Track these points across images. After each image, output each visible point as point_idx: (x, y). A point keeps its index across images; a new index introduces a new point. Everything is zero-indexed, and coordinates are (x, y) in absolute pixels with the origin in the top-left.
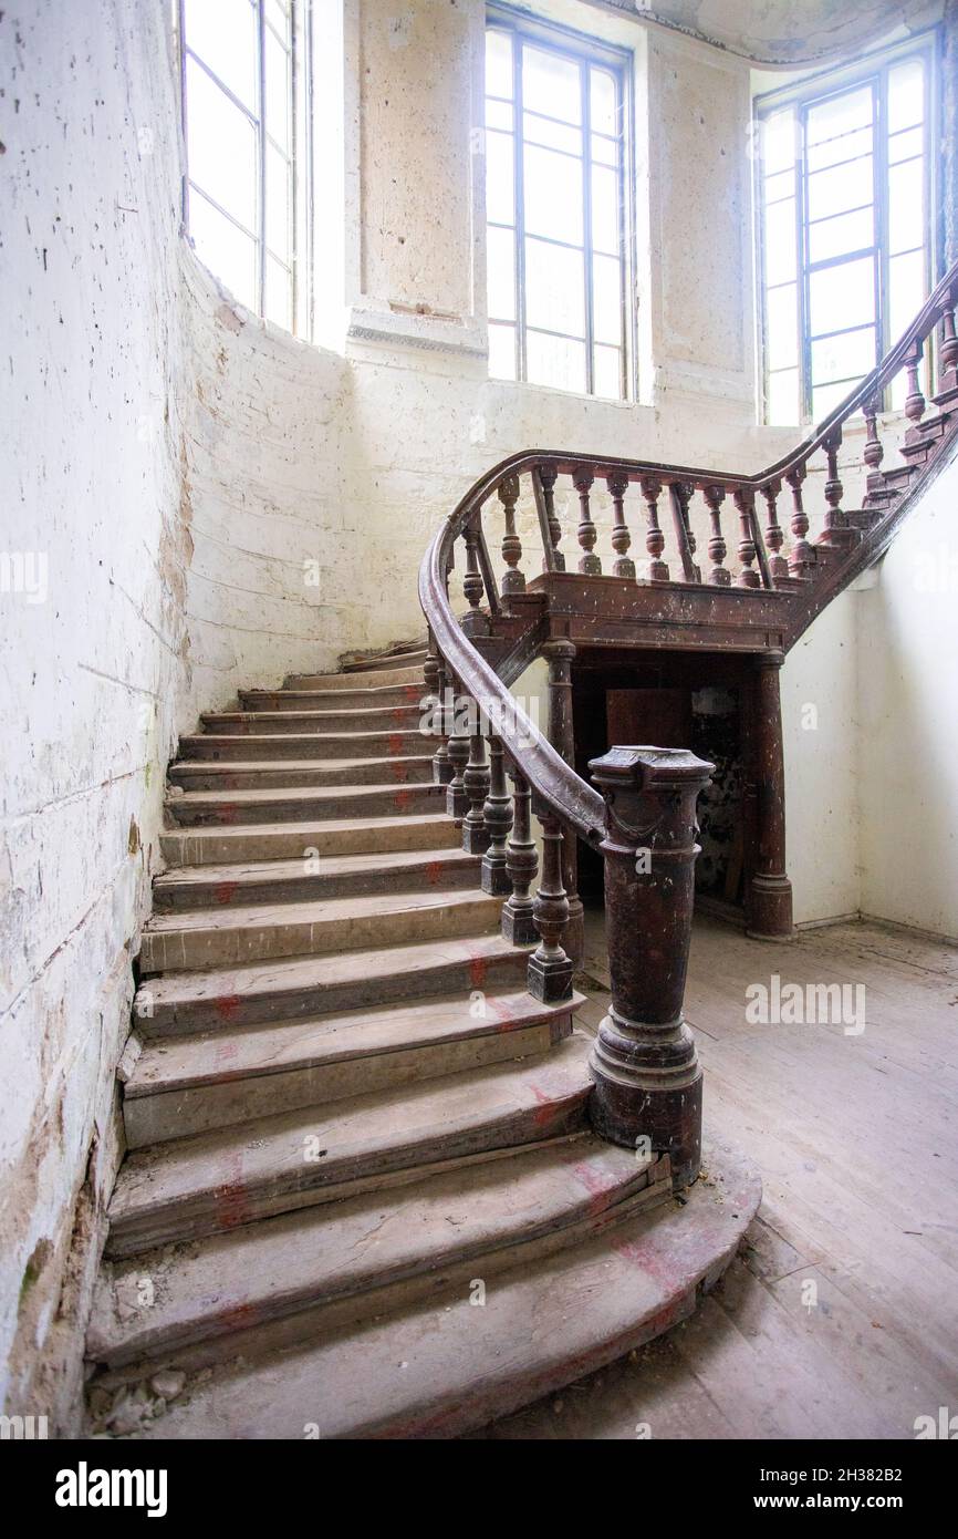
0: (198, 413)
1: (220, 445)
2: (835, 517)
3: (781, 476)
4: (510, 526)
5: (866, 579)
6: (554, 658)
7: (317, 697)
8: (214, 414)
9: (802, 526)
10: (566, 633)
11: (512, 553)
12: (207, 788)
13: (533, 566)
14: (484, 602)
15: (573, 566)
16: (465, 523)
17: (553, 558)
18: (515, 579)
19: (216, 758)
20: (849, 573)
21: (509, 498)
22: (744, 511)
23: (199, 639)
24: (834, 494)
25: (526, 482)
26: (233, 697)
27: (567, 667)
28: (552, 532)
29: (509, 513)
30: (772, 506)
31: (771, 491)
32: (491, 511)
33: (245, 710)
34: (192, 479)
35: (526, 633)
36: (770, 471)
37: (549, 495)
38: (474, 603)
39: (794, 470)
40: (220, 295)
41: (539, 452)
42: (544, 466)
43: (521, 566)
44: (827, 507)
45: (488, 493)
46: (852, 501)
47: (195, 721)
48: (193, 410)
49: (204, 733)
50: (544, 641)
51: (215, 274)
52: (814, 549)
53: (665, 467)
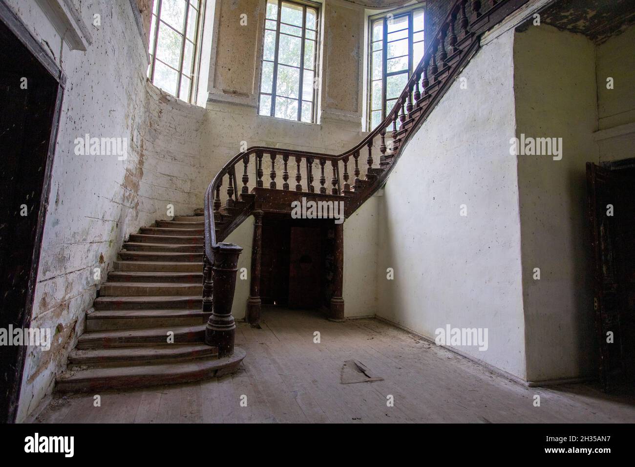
0: (149, 132)
1: (157, 140)
2: (370, 170)
3: (350, 155)
4: (245, 172)
5: (379, 193)
6: (257, 216)
7: (181, 224)
8: (155, 130)
9: (357, 173)
10: (260, 207)
11: (245, 180)
12: (134, 250)
13: (252, 185)
14: (233, 197)
15: (267, 185)
16: (230, 170)
17: (260, 183)
18: (245, 189)
19: (141, 242)
20: (374, 190)
21: (246, 162)
22: (334, 167)
23: (142, 203)
24: (370, 162)
25: (252, 158)
26: (154, 222)
27: (260, 219)
28: (259, 174)
29: (246, 167)
30: (346, 166)
31: (346, 160)
32: (239, 167)
33: (157, 227)
34: (145, 152)
35: (247, 207)
36: (344, 154)
37: (260, 161)
38: (230, 196)
39: (355, 152)
40: (161, 94)
41: (258, 147)
42: (259, 152)
43: (248, 185)
44: (368, 166)
45: (238, 161)
46: (376, 165)
47: (138, 229)
48: (147, 131)
49: (141, 234)
50: (253, 210)
51: (159, 88)
52: (360, 181)
53: (303, 152)
